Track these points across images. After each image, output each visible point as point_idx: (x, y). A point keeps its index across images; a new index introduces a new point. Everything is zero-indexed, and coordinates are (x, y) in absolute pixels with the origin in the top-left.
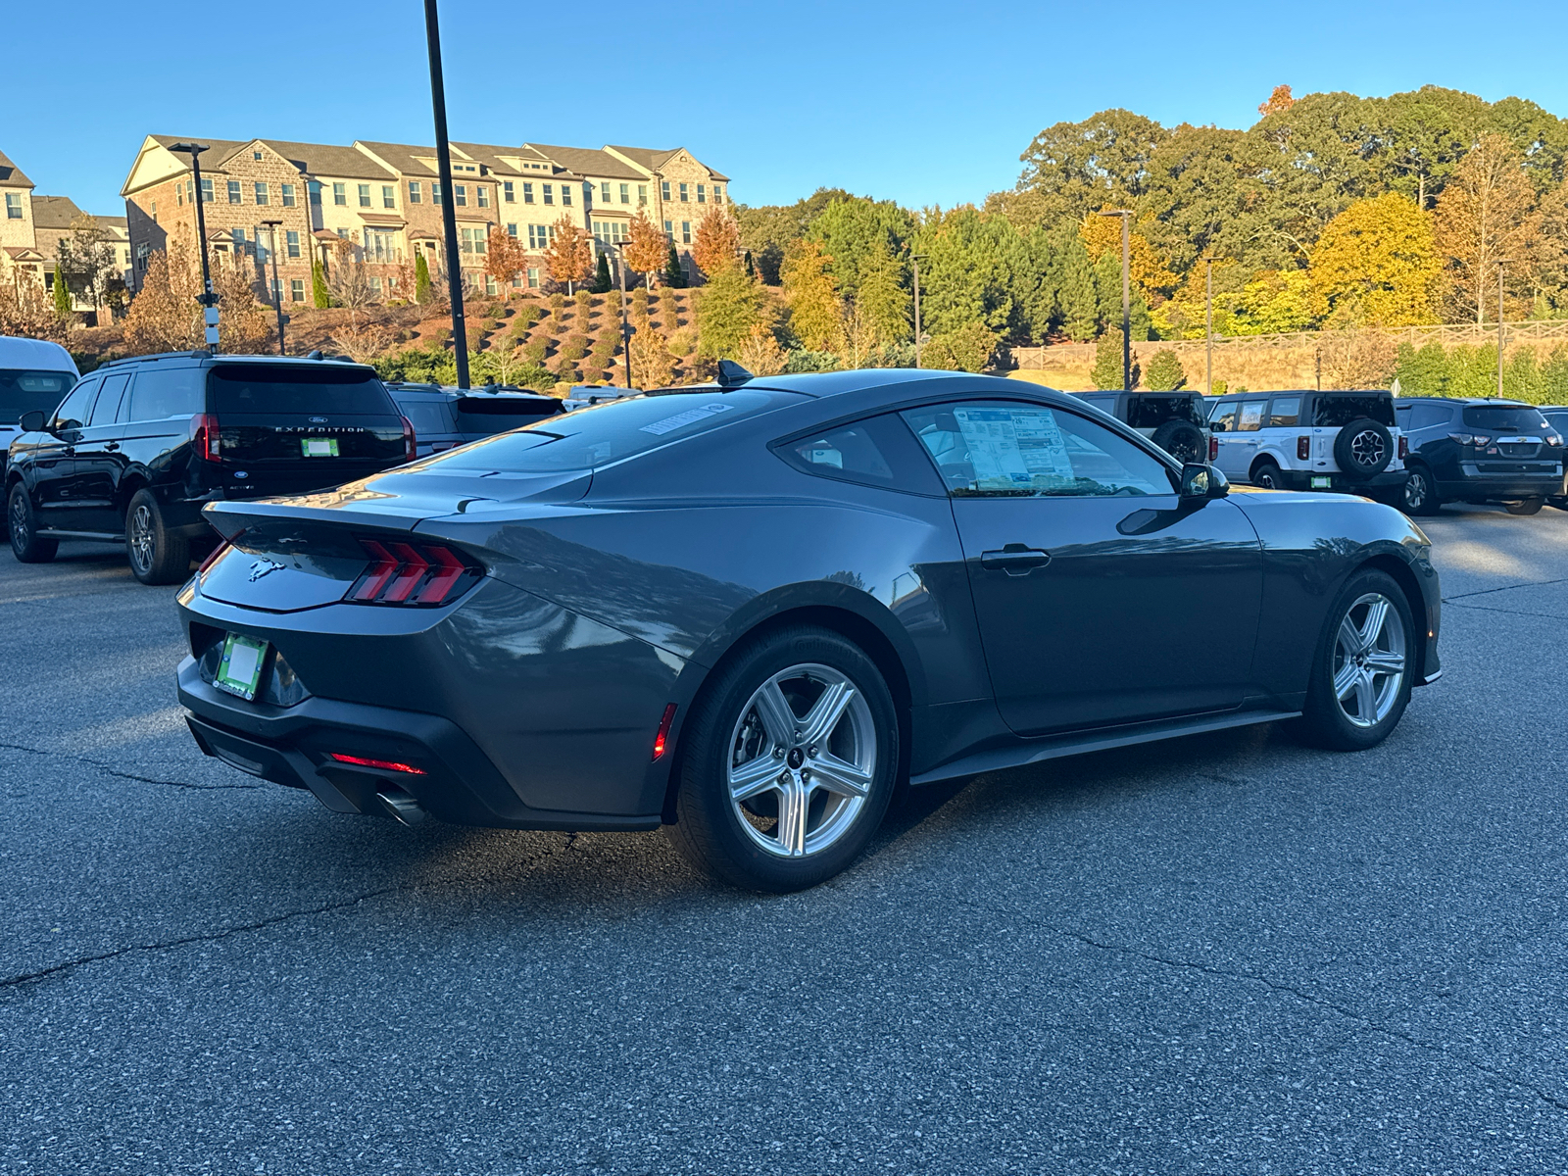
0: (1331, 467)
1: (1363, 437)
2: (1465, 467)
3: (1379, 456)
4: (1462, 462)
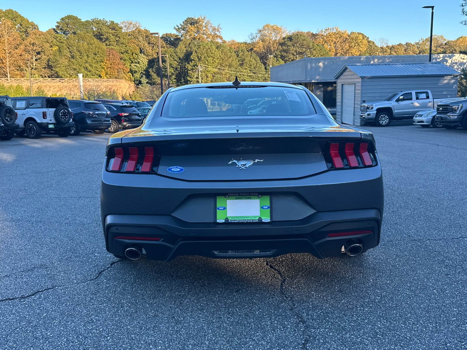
0: (53, 121)
1: (63, 112)
2: (87, 121)
3: (68, 117)
4: (87, 119)
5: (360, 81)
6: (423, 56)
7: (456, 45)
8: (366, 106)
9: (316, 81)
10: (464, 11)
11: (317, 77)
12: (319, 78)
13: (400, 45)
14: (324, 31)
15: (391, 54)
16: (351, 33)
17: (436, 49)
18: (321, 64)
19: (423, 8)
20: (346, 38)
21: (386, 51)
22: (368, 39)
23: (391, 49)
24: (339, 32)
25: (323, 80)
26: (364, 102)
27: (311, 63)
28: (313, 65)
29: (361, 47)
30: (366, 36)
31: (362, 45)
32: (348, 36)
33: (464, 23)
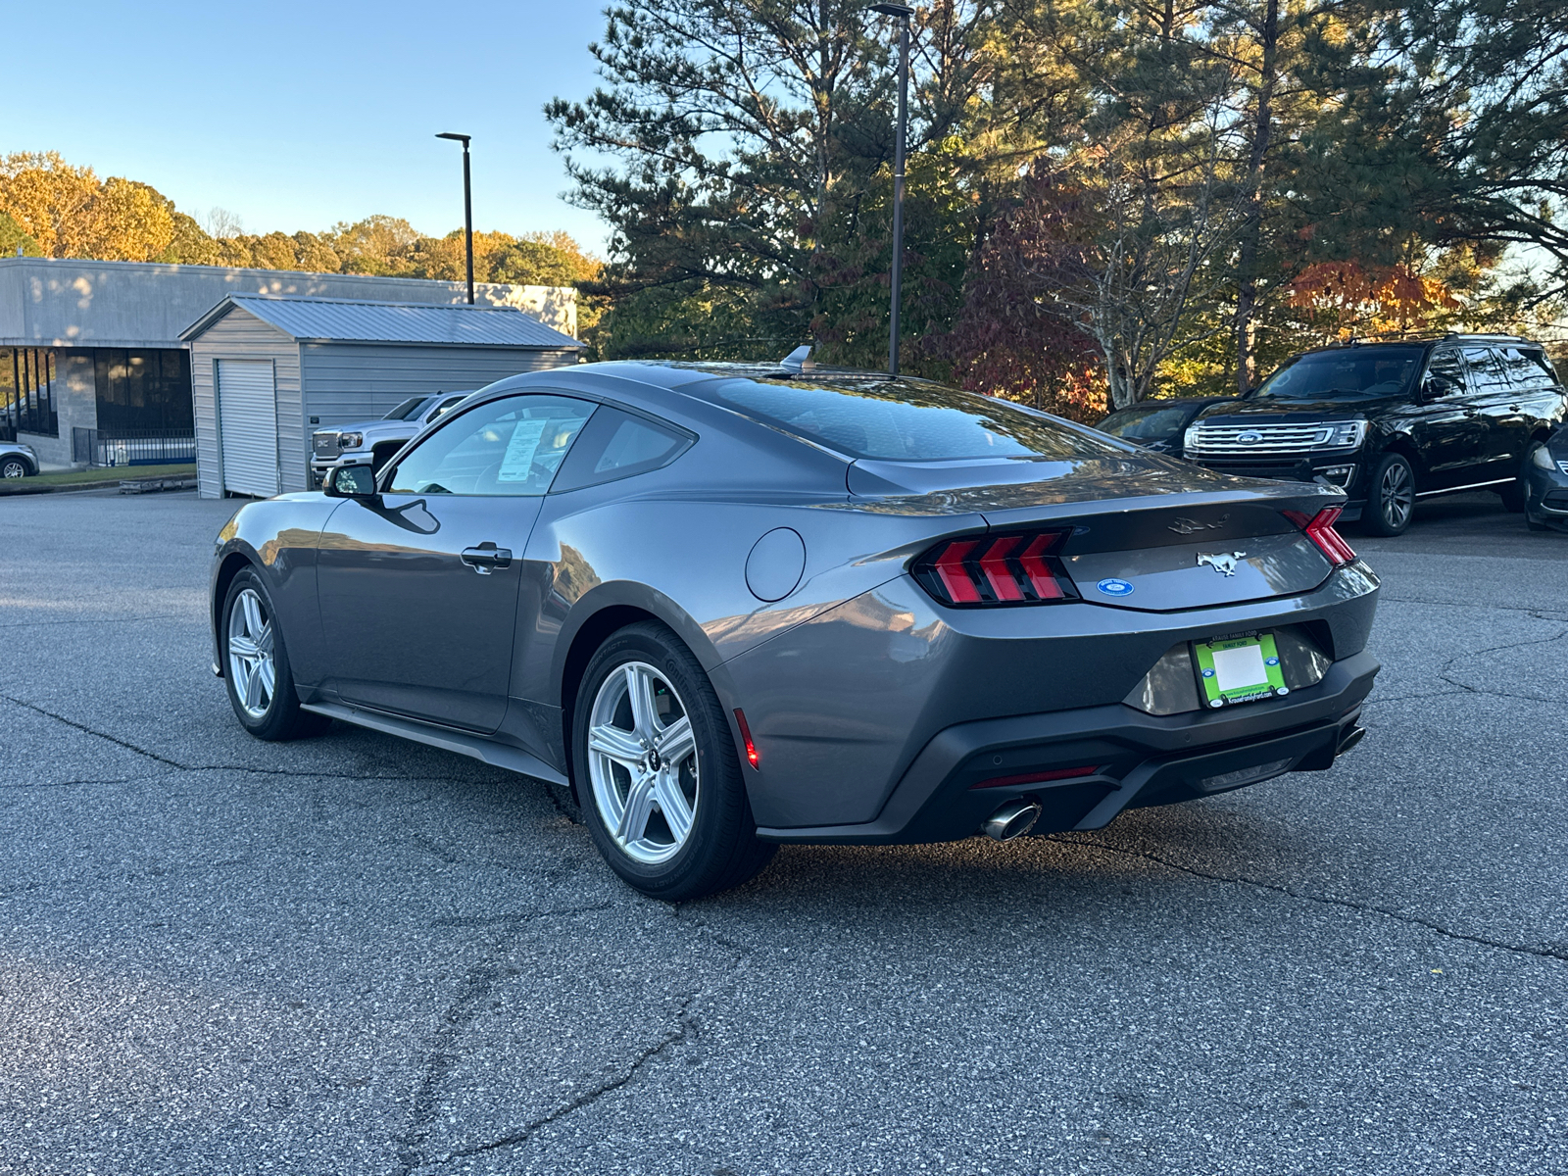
5: (298, 353)
6: (358, 281)
7: (450, 255)
8: (340, 434)
9: (69, 344)
10: (571, 164)
11: (72, 331)
12: (80, 334)
13: (278, 236)
14: (7, 162)
15: (256, 265)
16: (109, 180)
17: (392, 262)
18: (82, 284)
19: (438, 136)
20: (93, 198)
21: (238, 256)
22: (174, 207)
23: (253, 248)
24: (64, 171)
25: (94, 341)
26: (315, 421)
27: (44, 277)
28: (54, 284)
29: (150, 233)
30: (164, 198)
31: (154, 224)
32: (101, 190)
33: (568, 198)
